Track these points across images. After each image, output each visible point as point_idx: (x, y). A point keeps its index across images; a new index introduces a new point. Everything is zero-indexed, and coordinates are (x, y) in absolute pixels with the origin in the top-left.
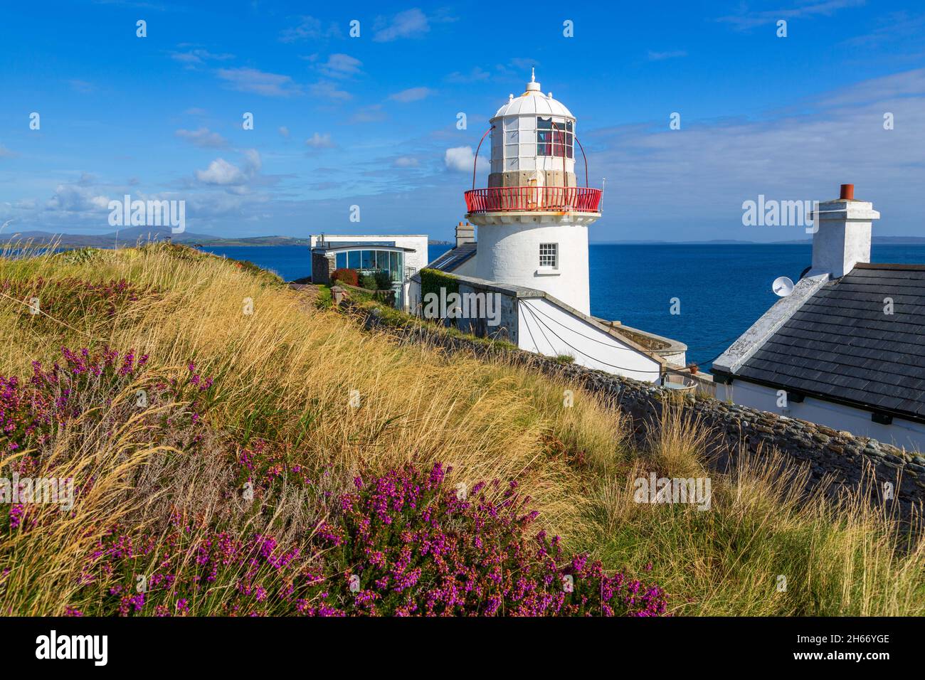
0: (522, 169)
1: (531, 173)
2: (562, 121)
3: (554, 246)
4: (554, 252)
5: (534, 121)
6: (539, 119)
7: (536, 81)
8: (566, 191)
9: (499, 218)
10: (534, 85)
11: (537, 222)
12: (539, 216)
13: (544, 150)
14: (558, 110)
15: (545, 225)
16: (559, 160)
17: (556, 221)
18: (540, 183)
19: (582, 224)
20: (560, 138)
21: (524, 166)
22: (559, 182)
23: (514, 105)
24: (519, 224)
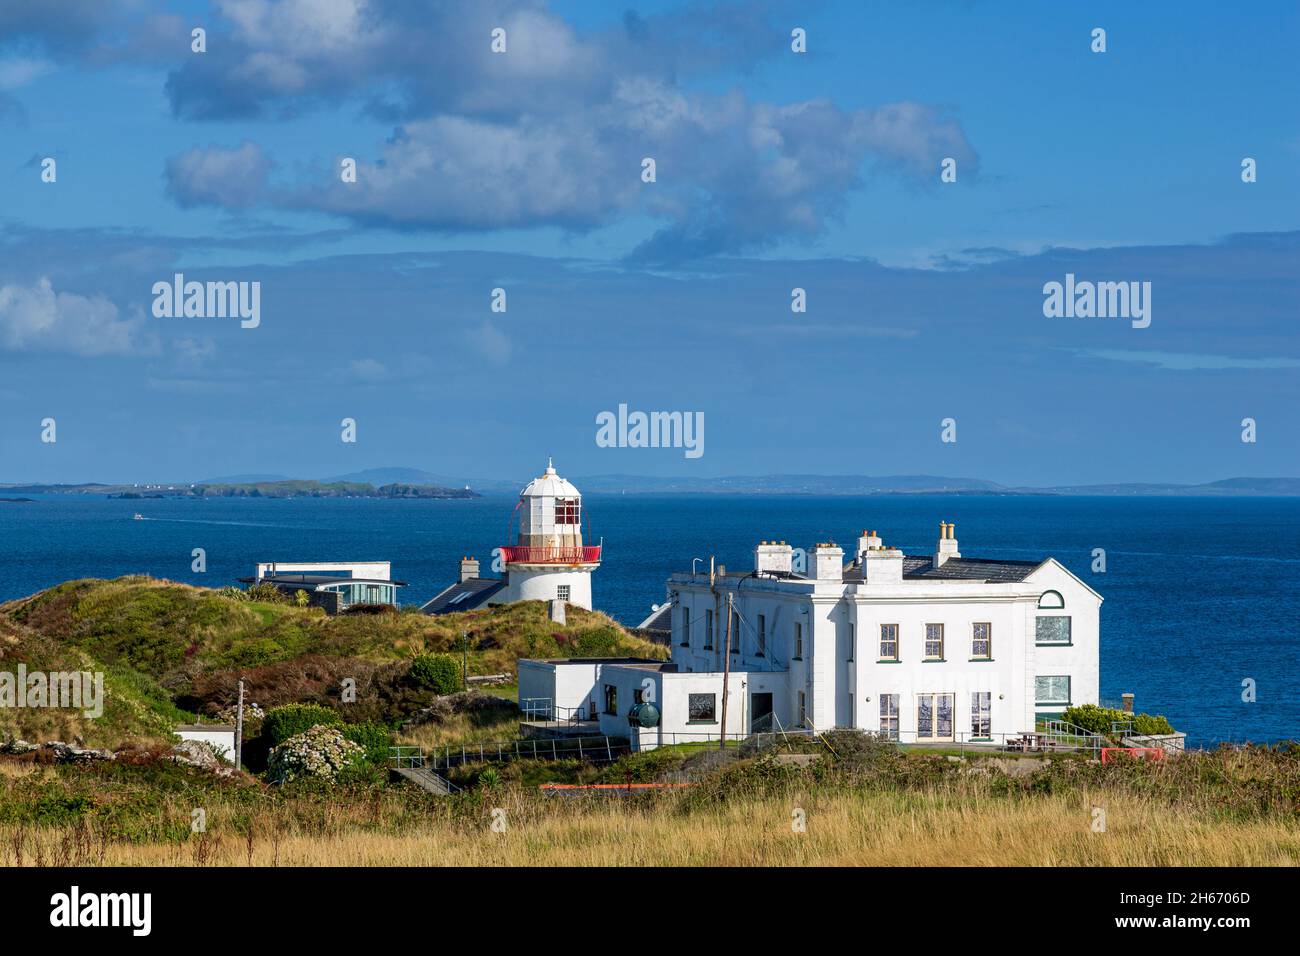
0: (544, 533)
1: (551, 536)
2: (572, 499)
3: (568, 587)
4: (568, 591)
5: (552, 501)
6: (557, 499)
7: (553, 467)
8: (575, 550)
9: (529, 568)
10: (551, 470)
11: (556, 570)
12: (558, 568)
13: (560, 521)
14: (570, 492)
15: (561, 572)
16: (571, 526)
17: (569, 570)
18: (557, 543)
19: (587, 571)
20: (570, 511)
21: (545, 532)
22: (570, 544)
23: (537, 487)
24: (543, 571)
